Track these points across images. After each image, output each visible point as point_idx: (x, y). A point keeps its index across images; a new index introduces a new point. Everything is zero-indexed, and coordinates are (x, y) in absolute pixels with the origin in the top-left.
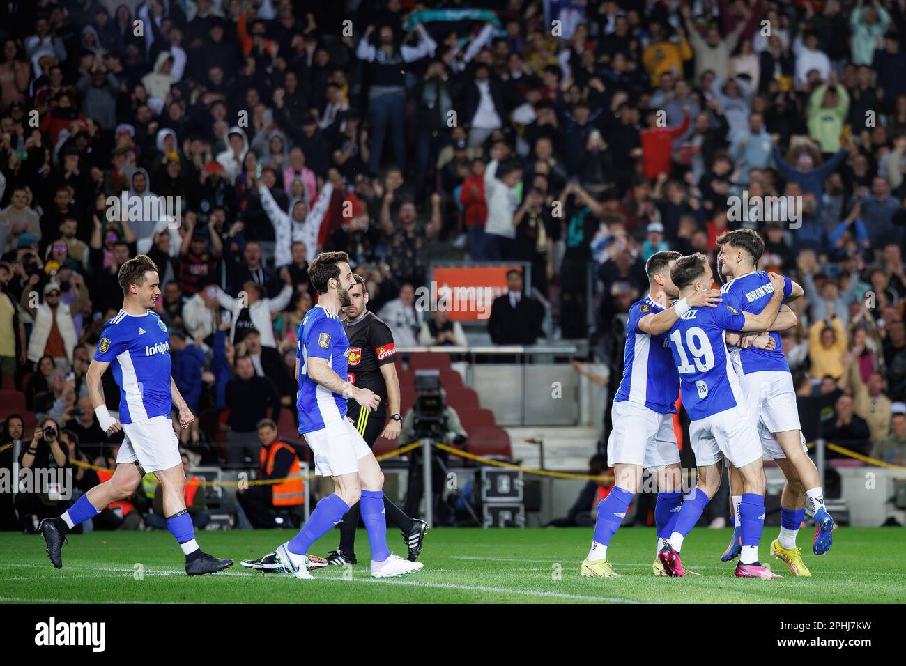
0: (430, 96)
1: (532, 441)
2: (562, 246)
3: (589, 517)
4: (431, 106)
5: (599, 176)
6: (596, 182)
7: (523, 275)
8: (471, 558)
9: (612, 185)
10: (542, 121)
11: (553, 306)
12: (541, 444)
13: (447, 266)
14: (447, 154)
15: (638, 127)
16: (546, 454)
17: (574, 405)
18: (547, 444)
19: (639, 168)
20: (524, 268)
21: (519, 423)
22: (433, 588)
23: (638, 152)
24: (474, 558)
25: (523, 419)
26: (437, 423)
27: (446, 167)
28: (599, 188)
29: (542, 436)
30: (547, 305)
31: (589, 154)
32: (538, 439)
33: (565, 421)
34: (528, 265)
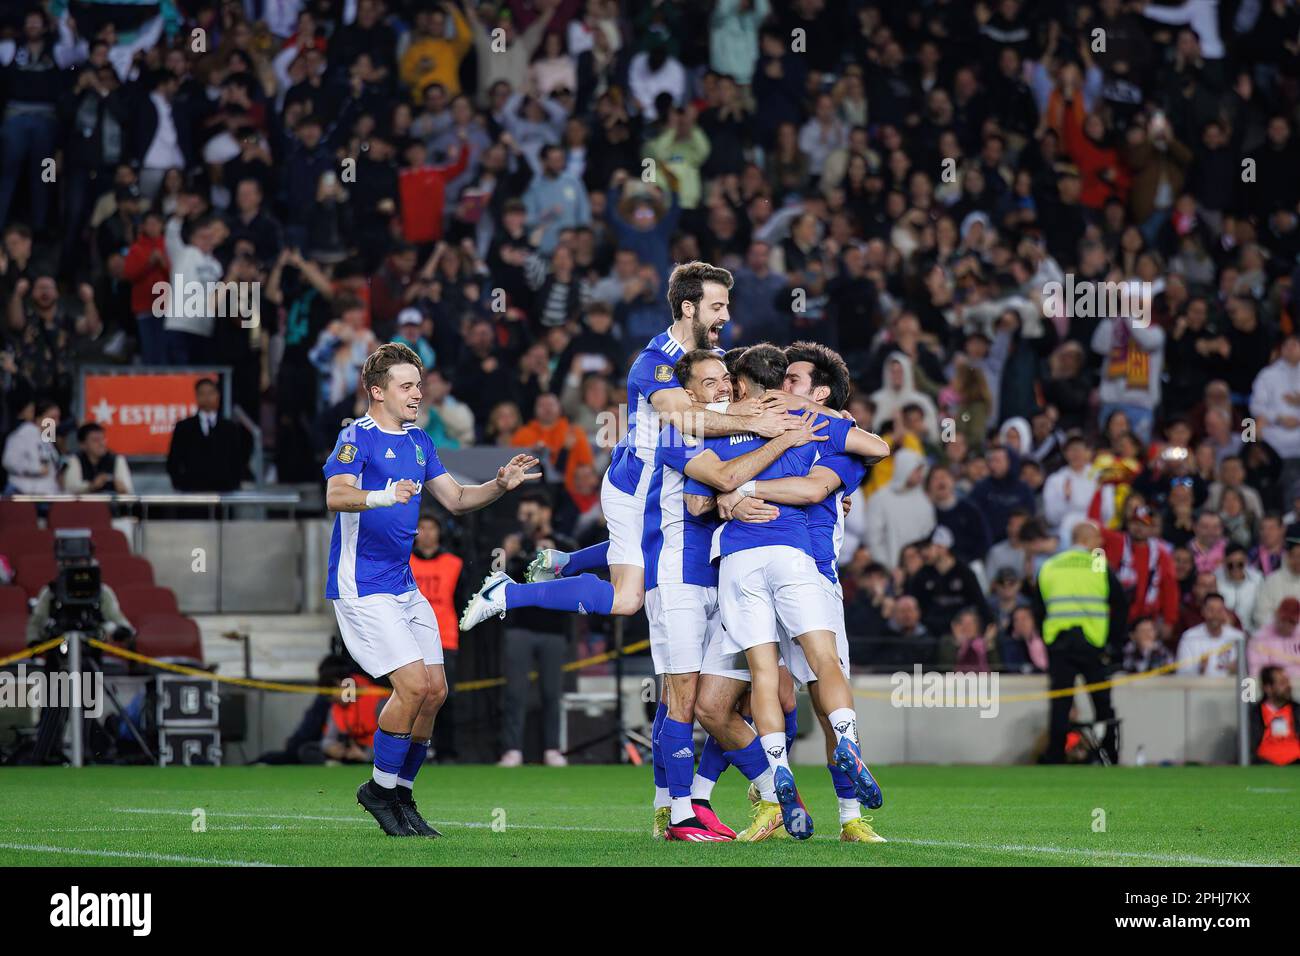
0: (87, 119)
1: (233, 636)
2: (280, 342)
3: (318, 749)
4: (88, 133)
5: (335, 239)
6: (332, 249)
7: (220, 387)
8: (140, 811)
9: (354, 253)
10: (248, 156)
11: (264, 434)
12: (246, 639)
13: (105, 374)
14: (107, 205)
15: (394, 165)
16: (254, 654)
17: (297, 582)
18: (254, 638)
19: (396, 230)
20: (221, 376)
21: (212, 608)
22: (83, 857)
23: (387, 205)
24: (145, 811)
25: (219, 602)
26: (90, 608)
27: (104, 224)
28: (337, 257)
29: (248, 628)
30: (256, 432)
31: (320, 207)
32: (241, 633)
33: (281, 606)
34: (228, 371)
